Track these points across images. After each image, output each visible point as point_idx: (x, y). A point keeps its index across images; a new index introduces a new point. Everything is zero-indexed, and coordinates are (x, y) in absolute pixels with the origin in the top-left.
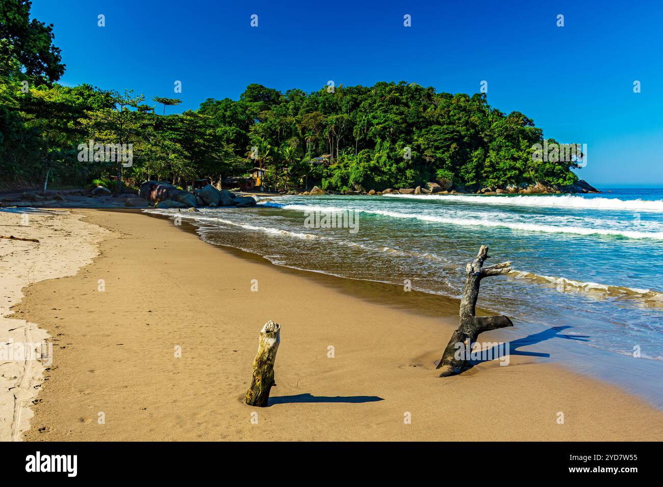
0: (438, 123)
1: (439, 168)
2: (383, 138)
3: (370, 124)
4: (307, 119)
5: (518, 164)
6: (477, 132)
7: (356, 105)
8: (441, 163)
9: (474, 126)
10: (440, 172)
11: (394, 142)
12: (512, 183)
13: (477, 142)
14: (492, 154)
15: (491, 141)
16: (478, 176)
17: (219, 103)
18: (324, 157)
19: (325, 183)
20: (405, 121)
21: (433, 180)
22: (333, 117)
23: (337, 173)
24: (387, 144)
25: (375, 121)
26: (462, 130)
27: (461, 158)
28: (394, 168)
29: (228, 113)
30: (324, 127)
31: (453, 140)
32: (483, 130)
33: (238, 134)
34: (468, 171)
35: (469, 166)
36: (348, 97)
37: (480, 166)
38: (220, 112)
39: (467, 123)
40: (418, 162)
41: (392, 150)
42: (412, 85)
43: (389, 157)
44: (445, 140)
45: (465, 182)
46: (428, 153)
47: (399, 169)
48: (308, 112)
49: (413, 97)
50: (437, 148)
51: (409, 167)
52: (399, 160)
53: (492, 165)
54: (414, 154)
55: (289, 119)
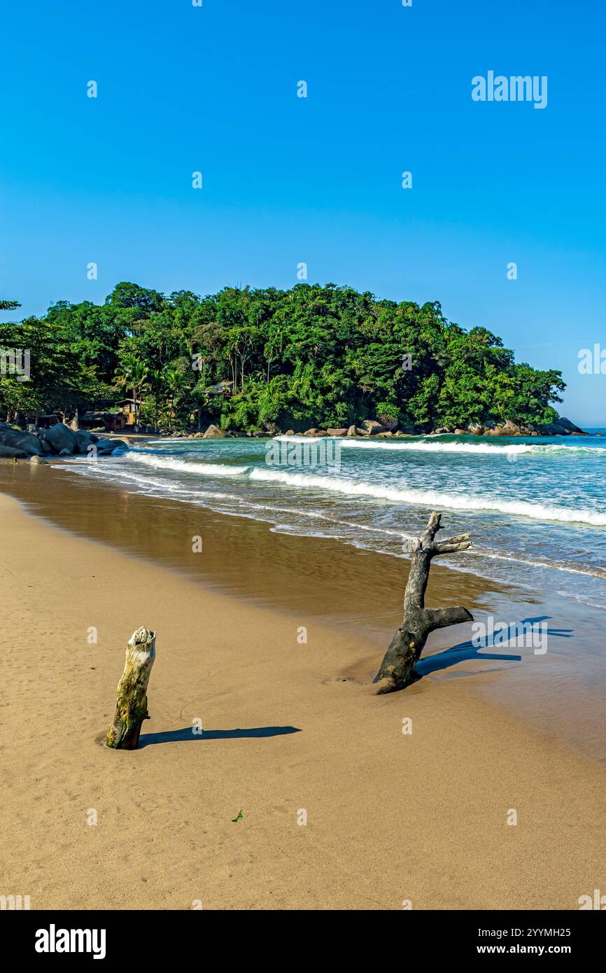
0: (378, 341)
1: (379, 401)
2: (305, 360)
3: (287, 341)
4: (201, 333)
5: (483, 397)
6: (430, 354)
7: (268, 314)
8: (382, 394)
9: (426, 346)
10: (381, 407)
11: (319, 365)
12: (475, 422)
13: (430, 366)
14: (449, 383)
15: (447, 366)
16: (431, 412)
17: (75, 308)
18: (224, 385)
19: (225, 421)
20: (334, 337)
21: (372, 417)
22: (236, 330)
23: (242, 407)
24: (309, 368)
25: (293, 337)
26: (410, 349)
27: (409, 386)
28: (319, 401)
29: (88, 323)
30: (225, 343)
31: (397, 363)
32: (436, 351)
33: (103, 351)
34: (418, 405)
35: (420, 398)
36: (257, 304)
37: (433, 399)
38: (77, 321)
39: (416, 341)
40: (353, 394)
41: (317, 376)
42: (344, 289)
43: (312, 386)
44: (388, 363)
45: (413, 419)
46: (365, 380)
47: (326, 403)
48: (201, 322)
49: (344, 306)
50: (377, 374)
51: (339, 399)
52: (326, 390)
53: (449, 398)
54: (347, 382)
55: (175, 332)
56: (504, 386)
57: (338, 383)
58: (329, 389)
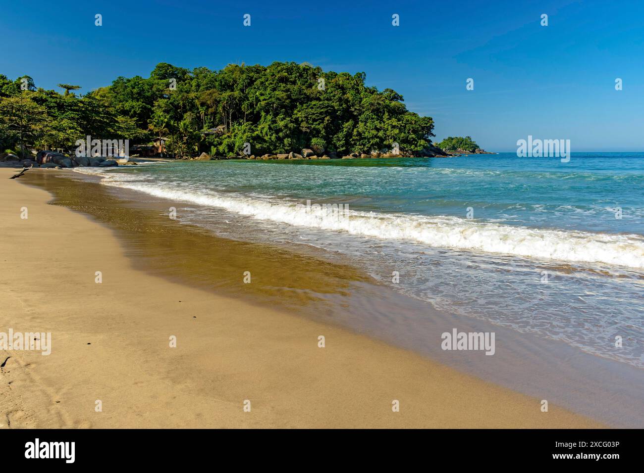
0: (319, 99)
1: (314, 136)
2: (267, 112)
3: (258, 100)
4: (205, 96)
5: (381, 134)
6: (349, 107)
7: (251, 82)
8: (316, 133)
9: (347, 101)
10: (314, 141)
11: (276, 115)
12: (375, 149)
13: (348, 115)
14: (361, 125)
15: (360, 115)
16: (347, 143)
17: (129, 81)
18: (220, 128)
19: (214, 150)
20: (289, 97)
21: (308, 147)
22: (227, 94)
23: (225, 142)
24: (269, 117)
25: (262, 98)
26: (336, 105)
27: (333, 128)
28: (273, 137)
29: (135, 91)
30: (219, 102)
31: (327, 113)
32: (353, 105)
33: (144, 108)
34: (339, 140)
35: (340, 135)
36: (244, 76)
37: (349, 135)
38: (128, 90)
39: (340, 100)
40: (296, 133)
41: (274, 122)
42: (302, 65)
43: (270, 128)
44: (321, 113)
45: (336, 148)
46: (304, 124)
47: (278, 138)
48: (207, 89)
49: (301, 76)
50: (314, 120)
51: (287, 136)
52: (278, 131)
53: (359, 134)
54: (291, 125)
55: (192, 95)
56: (394, 127)
57: (286, 126)
58: (280, 130)
